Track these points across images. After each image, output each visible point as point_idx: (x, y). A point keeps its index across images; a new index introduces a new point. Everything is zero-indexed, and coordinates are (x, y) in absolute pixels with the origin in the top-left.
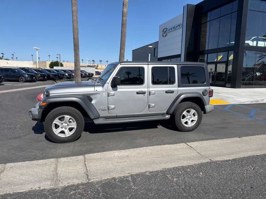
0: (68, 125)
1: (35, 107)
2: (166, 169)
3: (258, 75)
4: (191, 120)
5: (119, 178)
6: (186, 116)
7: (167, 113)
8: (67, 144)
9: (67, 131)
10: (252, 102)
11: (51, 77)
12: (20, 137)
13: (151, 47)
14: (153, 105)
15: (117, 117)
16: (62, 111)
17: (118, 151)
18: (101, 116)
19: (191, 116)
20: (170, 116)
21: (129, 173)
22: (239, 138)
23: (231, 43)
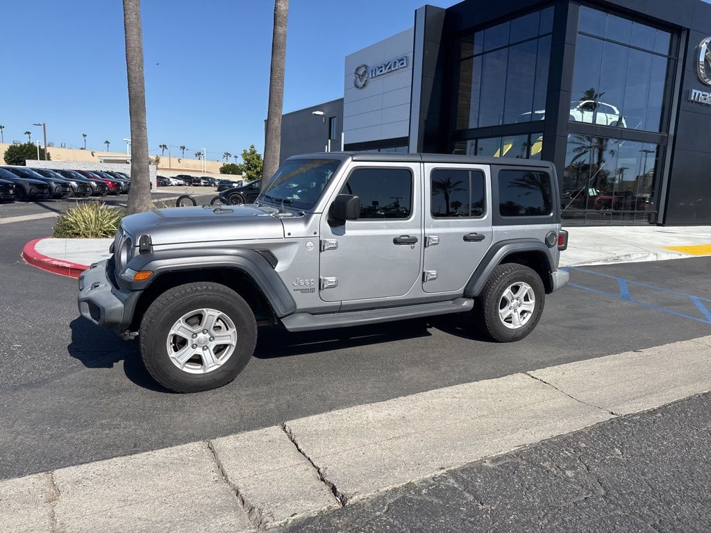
0: (212, 338)
1: (96, 287)
2: (525, 446)
3: (591, 194)
4: (519, 310)
5: (424, 484)
6: (509, 299)
7: (466, 295)
8: (209, 395)
9: (208, 356)
10: (606, 260)
11: (28, 192)
12: (45, 381)
13: (321, 113)
14: (434, 272)
15: (341, 309)
16: (199, 297)
17: (369, 406)
18: (299, 306)
19: (521, 301)
20: (473, 301)
21: (442, 469)
22: (635, 353)
23: (536, 112)
